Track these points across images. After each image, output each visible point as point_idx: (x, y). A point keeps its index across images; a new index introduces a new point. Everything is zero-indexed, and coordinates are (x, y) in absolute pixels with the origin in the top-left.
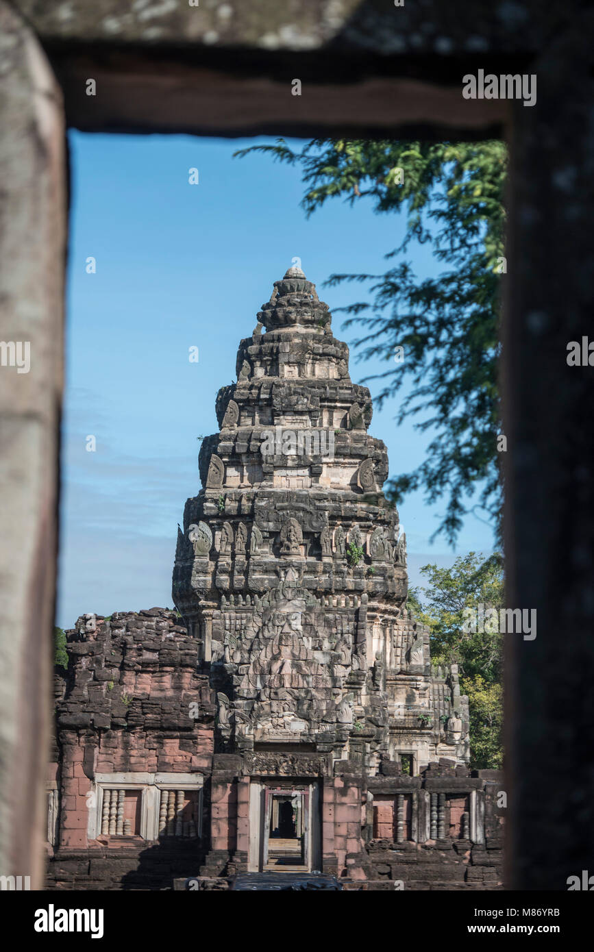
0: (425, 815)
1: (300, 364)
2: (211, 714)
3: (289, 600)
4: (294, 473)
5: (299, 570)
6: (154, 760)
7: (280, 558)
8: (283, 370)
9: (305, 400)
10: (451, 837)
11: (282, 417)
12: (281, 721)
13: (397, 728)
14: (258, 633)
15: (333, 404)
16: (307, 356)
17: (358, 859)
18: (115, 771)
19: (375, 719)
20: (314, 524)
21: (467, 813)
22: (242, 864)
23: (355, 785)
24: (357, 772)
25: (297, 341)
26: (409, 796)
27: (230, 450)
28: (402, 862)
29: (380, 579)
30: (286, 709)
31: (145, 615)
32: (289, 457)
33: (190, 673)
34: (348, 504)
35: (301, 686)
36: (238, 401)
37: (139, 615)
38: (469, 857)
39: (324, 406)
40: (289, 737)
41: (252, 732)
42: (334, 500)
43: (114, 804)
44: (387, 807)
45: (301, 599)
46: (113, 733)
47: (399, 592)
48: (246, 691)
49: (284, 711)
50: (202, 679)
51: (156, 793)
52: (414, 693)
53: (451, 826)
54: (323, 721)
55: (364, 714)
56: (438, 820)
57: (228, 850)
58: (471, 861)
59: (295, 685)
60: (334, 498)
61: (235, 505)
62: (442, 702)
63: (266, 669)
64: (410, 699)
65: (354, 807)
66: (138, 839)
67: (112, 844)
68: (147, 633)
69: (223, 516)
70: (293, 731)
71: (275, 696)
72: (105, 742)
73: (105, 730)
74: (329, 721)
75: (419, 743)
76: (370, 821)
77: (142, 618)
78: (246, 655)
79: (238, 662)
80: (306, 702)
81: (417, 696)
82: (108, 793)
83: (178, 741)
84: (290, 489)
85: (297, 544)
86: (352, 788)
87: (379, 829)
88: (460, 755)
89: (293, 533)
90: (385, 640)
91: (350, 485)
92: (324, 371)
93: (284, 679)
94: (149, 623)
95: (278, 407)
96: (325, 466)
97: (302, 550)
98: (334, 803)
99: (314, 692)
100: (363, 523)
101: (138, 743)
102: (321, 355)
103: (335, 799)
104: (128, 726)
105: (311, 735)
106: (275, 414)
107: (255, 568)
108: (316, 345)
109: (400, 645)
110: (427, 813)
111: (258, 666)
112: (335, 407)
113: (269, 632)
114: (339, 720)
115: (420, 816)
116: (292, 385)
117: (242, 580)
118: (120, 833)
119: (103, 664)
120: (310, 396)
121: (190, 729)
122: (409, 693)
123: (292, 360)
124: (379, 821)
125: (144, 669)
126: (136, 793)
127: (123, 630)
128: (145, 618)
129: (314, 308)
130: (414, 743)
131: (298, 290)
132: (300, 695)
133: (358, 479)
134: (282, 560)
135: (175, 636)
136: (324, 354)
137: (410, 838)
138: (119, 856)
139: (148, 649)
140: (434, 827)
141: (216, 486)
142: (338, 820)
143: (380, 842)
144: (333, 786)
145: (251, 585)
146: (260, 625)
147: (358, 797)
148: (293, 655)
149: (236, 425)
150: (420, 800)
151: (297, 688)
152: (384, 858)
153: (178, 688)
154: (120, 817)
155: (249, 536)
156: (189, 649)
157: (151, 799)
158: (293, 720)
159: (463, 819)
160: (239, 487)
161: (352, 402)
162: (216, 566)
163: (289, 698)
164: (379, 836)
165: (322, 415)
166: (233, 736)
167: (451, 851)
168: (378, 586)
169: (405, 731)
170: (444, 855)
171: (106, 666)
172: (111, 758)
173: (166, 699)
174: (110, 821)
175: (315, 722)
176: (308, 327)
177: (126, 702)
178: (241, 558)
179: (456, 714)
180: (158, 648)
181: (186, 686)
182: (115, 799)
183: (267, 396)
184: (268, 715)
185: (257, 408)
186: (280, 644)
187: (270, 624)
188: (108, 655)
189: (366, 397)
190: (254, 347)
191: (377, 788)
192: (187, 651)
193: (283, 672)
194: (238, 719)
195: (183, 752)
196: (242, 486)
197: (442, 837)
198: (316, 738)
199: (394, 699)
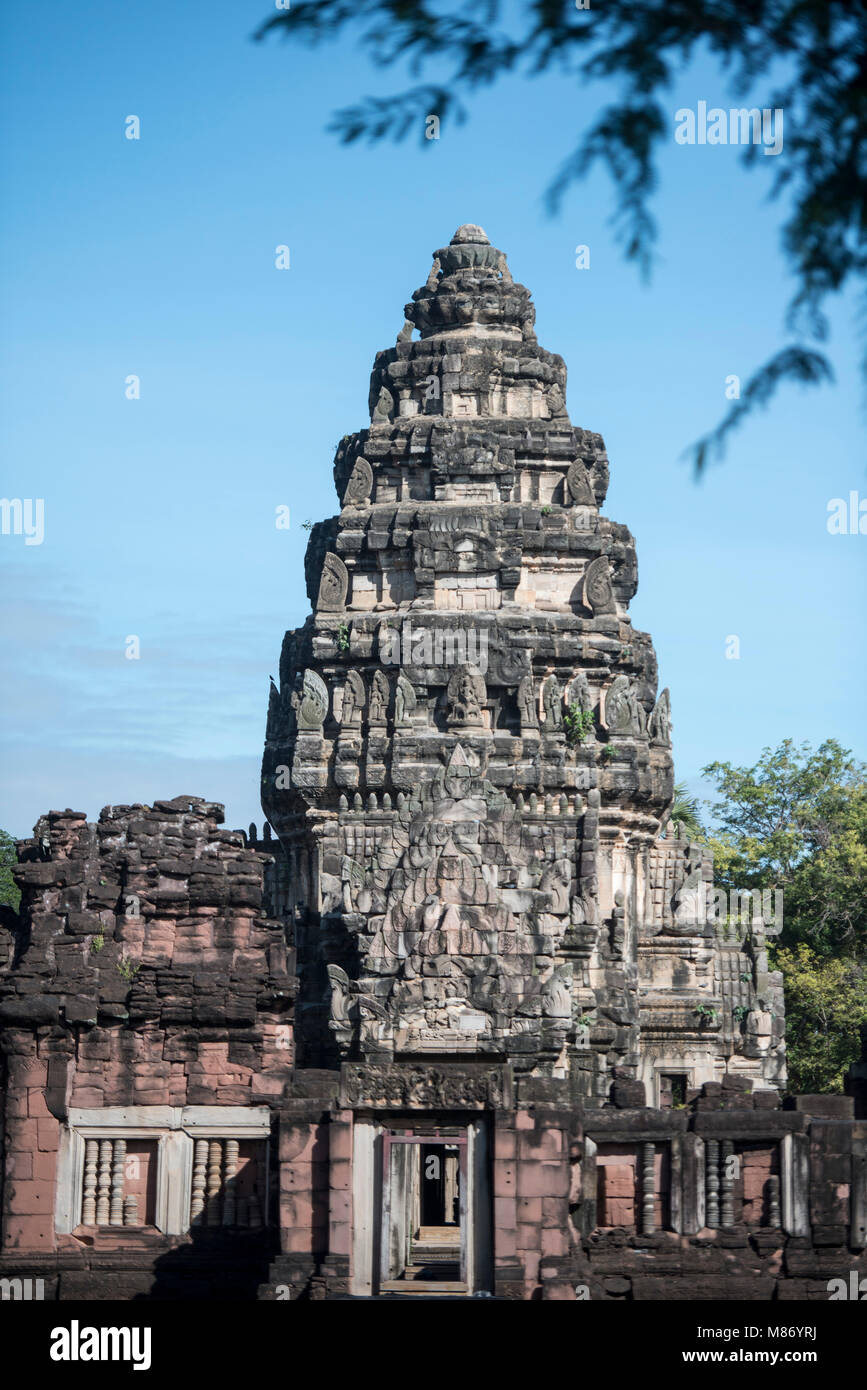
0: (695, 1182)
1: (480, 392)
2: (287, 994)
3: (457, 800)
4: (472, 582)
5: (480, 754)
6: (180, 1083)
7: (447, 732)
8: (450, 404)
9: (490, 455)
10: (746, 1224)
11: (448, 486)
12: (442, 1014)
13: (657, 1029)
14: (401, 860)
15: (538, 462)
16: (492, 378)
17: (564, 1268)
18: (107, 1105)
19: (615, 1011)
20: (507, 672)
21: (775, 1177)
22: (340, 1279)
23: (557, 1124)
24: (560, 1100)
25: (473, 351)
26: (664, 1147)
27: (359, 545)
28: (653, 1271)
29: (623, 767)
30: (451, 993)
31: (163, 810)
32: (461, 555)
33: (249, 917)
34: (566, 637)
35: (477, 951)
36: (371, 459)
37: (153, 810)
38: (780, 1262)
39: (523, 466)
40: (457, 1044)
41: (391, 1034)
42: (541, 630)
43: (106, 1167)
44: (623, 1168)
45: (478, 797)
46: (102, 1032)
47: (657, 791)
48: (378, 961)
49: (448, 996)
50: (272, 928)
51: (184, 1145)
52: (687, 968)
53: (746, 1202)
54: (517, 1014)
55: (594, 1002)
56: (721, 1192)
57: (313, 1253)
58: (784, 1268)
59: (466, 950)
60: (541, 626)
61: (368, 640)
62: (736, 982)
63: (415, 921)
64: (680, 977)
65: (556, 1168)
66: (152, 1232)
67: (102, 1243)
68: (168, 843)
69: (346, 659)
70: (466, 1033)
71: (431, 970)
72: (87, 1050)
73: (88, 1027)
74: (529, 1013)
75: (698, 1055)
76: (591, 1194)
77: (157, 815)
78: (381, 899)
79: (367, 911)
80: (488, 981)
81: (692, 973)
82: (94, 1146)
83: (225, 1046)
84: (463, 612)
85: (476, 707)
86: (551, 1132)
87: (608, 1209)
88: (769, 1075)
89: (469, 688)
90: (635, 875)
91: (570, 603)
92: (522, 404)
93: (446, 939)
94: (171, 825)
95: (441, 468)
96: (524, 571)
97: (486, 717)
98: (516, 1161)
99: (501, 962)
100: (593, 670)
101: (149, 1051)
102: (516, 376)
103: (517, 1152)
104: (130, 1019)
105: (496, 1039)
106: (436, 480)
107: (404, 750)
108: (508, 360)
109: (660, 884)
110: (699, 1178)
111: (400, 916)
112: (543, 468)
113: (421, 856)
114: (548, 1012)
115: (686, 1184)
116: (465, 429)
117: (380, 771)
118: (118, 1222)
119: (84, 903)
120: (497, 448)
121: (249, 1024)
122: (678, 967)
123: (465, 386)
124: (609, 1193)
125: (162, 911)
126: (147, 1146)
127: (122, 839)
128: (163, 816)
129: (504, 293)
130: (687, 1056)
131: (477, 264)
132: (476, 968)
133: (585, 593)
134: (450, 736)
135: (221, 849)
136: (522, 376)
137: (667, 1226)
138: (115, 1265)
139: (168, 874)
140: (714, 1205)
141: (334, 607)
142: (524, 1192)
143: (611, 1234)
144: (513, 1127)
145: (396, 780)
146: (406, 844)
147: (563, 1148)
148: (464, 897)
149: (368, 500)
150: (686, 1153)
151: (470, 956)
152: (619, 1265)
153: (225, 945)
154: (118, 1191)
155: (393, 695)
156: (245, 874)
157: (175, 1155)
158: (465, 1013)
159: (767, 1188)
160: (375, 610)
161: (572, 458)
162: (336, 748)
163: (456, 972)
164: (609, 1222)
165: (518, 481)
166: (356, 1042)
167: (746, 1250)
168: (621, 780)
169: (672, 1034)
170: (732, 1257)
171: (88, 906)
172: (100, 1080)
173: (203, 967)
174: (97, 1198)
175: (503, 1015)
176: (493, 328)
177: (128, 974)
178: (378, 733)
179: (762, 1003)
180: (186, 871)
181: (241, 942)
182: (107, 1157)
183: (422, 450)
184: (419, 1005)
185: (405, 470)
186: (439, 876)
187: (423, 843)
188: (93, 885)
189: (598, 451)
190: (399, 363)
191: (603, 1130)
192: (241, 876)
193: (445, 927)
194: (364, 1012)
195: (236, 1067)
196: (380, 607)
197: (727, 1224)
198: (506, 1044)
199: (651, 978)
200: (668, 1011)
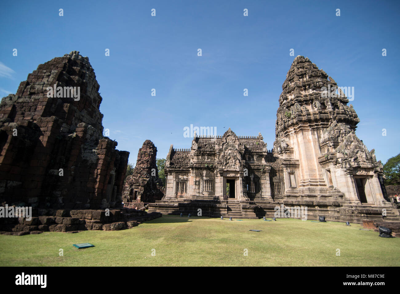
52: (329, 148)
75: (330, 165)
199: (325, 152)
200: (323, 158)
